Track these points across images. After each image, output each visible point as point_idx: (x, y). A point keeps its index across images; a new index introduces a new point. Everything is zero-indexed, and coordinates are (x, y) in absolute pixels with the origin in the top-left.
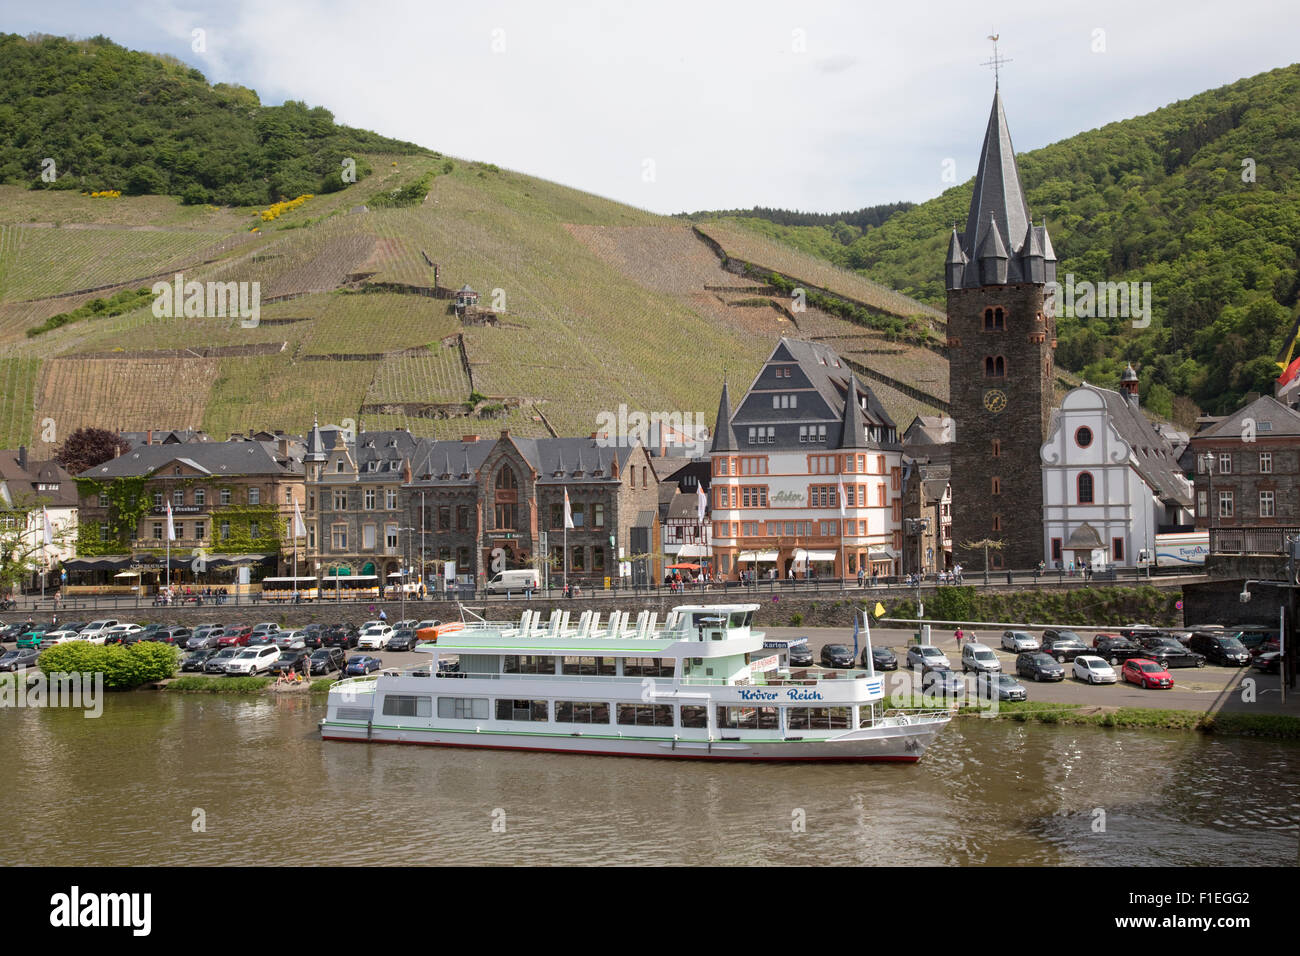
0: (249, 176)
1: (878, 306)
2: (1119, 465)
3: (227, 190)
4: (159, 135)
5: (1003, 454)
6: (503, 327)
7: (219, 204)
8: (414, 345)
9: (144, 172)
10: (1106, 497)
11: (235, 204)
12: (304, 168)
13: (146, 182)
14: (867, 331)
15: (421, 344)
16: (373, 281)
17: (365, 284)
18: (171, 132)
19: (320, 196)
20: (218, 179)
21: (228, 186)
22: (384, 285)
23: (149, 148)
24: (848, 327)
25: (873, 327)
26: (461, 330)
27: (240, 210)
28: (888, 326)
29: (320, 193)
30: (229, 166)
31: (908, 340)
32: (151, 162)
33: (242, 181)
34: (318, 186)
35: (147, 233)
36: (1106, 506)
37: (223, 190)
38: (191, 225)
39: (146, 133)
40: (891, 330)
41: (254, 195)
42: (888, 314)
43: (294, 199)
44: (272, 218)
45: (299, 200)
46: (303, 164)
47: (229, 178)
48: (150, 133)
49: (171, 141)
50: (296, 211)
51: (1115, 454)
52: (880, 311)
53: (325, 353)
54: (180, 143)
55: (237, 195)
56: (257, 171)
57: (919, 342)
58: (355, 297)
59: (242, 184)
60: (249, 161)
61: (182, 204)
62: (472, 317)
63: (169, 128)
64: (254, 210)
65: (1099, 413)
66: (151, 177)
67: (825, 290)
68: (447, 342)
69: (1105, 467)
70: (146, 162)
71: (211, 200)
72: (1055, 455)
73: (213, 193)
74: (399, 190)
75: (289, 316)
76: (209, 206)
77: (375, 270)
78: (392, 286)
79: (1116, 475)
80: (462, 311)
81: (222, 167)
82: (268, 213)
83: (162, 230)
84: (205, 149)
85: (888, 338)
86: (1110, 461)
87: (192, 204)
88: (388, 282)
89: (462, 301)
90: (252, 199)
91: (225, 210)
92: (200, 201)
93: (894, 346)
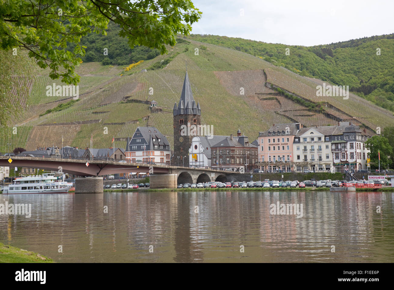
0: (124, 54)
1: (308, 99)
2: (202, 153)
3: (117, 59)
4: (98, 39)
5: (183, 151)
6: (164, 113)
7: (114, 64)
8: (134, 120)
9: (90, 54)
10: (200, 160)
11: (119, 64)
12: (142, 50)
13: (91, 57)
14: (304, 108)
15: (137, 119)
16: (129, 99)
17: (128, 100)
18: (102, 38)
19: (146, 61)
20: (114, 56)
21: (117, 58)
22: (132, 100)
23: (94, 44)
24: (298, 107)
25: (305, 106)
26: (149, 114)
27: (120, 67)
28: (309, 106)
29: (147, 60)
30: (118, 51)
31: (316, 111)
32: (94, 50)
33: (121, 56)
34: (146, 57)
35: (87, 77)
36: (200, 162)
37: (115, 60)
38: (102, 74)
39: (93, 39)
40: (310, 107)
41: (124, 61)
42: (311, 102)
43: (137, 62)
44: (128, 70)
45: (139, 62)
46: (142, 49)
47: (118, 55)
48: (94, 38)
49: (101, 41)
50: (137, 67)
51: (201, 151)
52: (309, 101)
53: (110, 123)
54: (104, 42)
55: (119, 61)
56: (127, 52)
57: (319, 112)
58: (124, 104)
59: (122, 57)
60: (124, 49)
61: (102, 65)
62: (154, 110)
63: (101, 36)
64: (123, 67)
65: (198, 142)
66: (92, 55)
67: (294, 93)
68: (144, 119)
69: (199, 153)
70: (92, 50)
71: (111, 63)
72: (191, 151)
73: (112, 60)
74: (163, 61)
75: (104, 111)
76: (111, 66)
77: (132, 95)
78: (135, 100)
79: (201, 155)
80: (151, 108)
81: (115, 51)
82: (128, 68)
83: (92, 76)
84: (111, 45)
85: (309, 110)
86: (200, 152)
87: (105, 65)
88: (134, 99)
89: (151, 105)
90: (124, 63)
91: (115, 67)
92: (108, 64)
93: (311, 113)
